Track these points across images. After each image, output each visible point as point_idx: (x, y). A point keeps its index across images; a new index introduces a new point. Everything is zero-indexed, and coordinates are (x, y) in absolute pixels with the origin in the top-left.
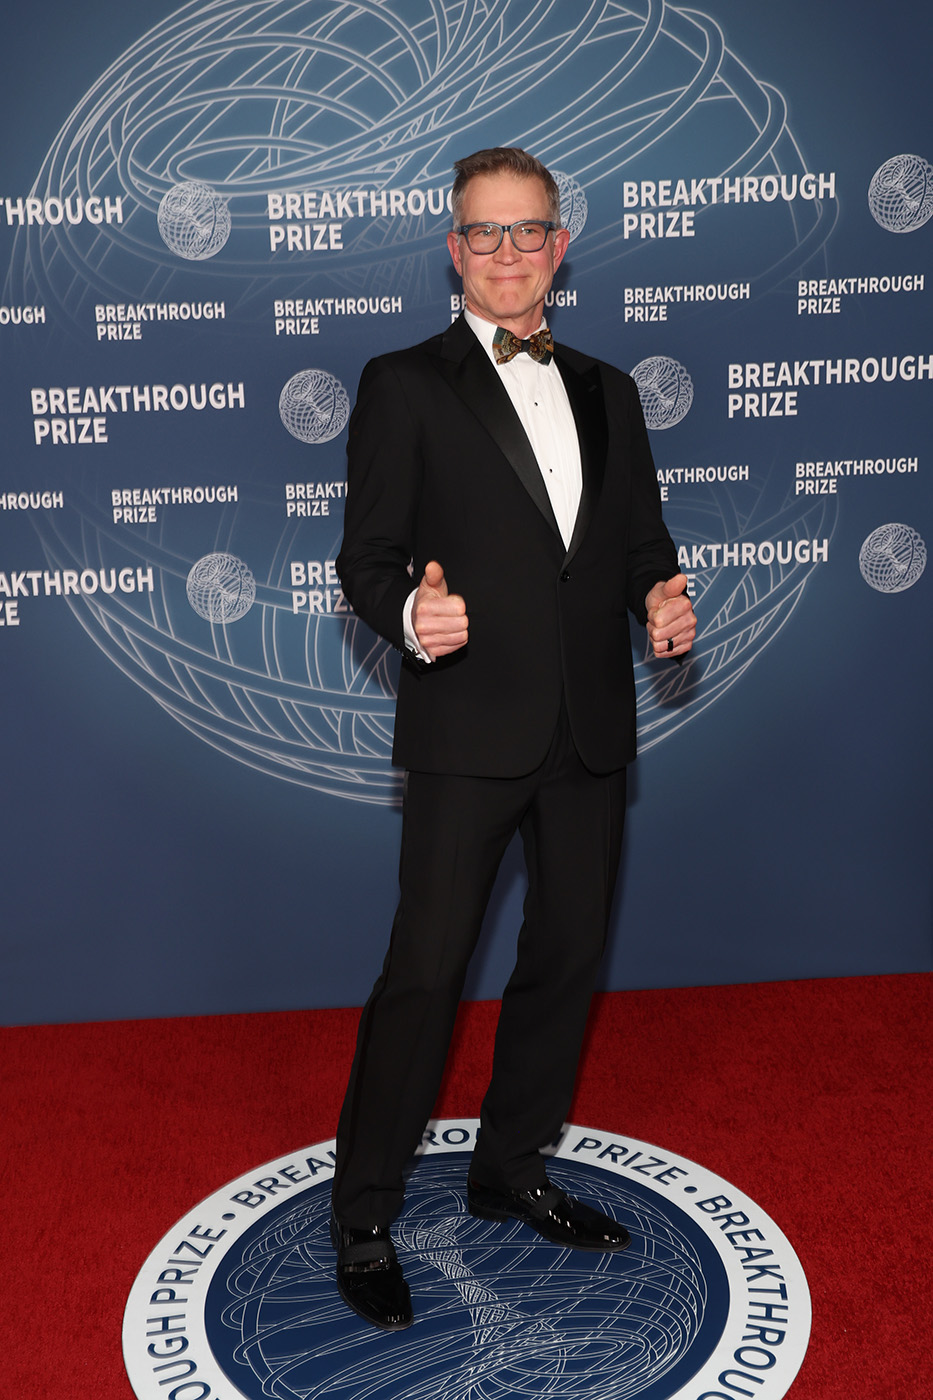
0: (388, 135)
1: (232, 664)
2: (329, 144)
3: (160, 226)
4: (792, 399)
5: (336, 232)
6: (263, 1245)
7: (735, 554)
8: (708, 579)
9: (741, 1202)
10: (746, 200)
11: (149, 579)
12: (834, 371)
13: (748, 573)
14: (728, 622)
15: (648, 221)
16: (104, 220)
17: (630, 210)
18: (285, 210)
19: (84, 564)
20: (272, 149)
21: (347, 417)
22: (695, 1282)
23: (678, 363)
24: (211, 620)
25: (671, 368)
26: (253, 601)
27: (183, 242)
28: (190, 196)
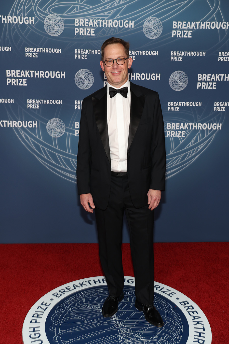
0: (109, 4)
1: (58, 149)
2: (92, 6)
3: (44, 26)
4: (215, 84)
5: (93, 31)
6: (61, 308)
7: (196, 126)
8: (188, 133)
9: (192, 303)
10: (206, 28)
11: (36, 124)
12: (227, 77)
13: (199, 132)
14: (193, 145)
15: (179, 33)
16: (29, 23)
17: (174, 29)
18: (79, 24)
19: (19, 119)
20: (77, 6)
21: (93, 82)
22: (179, 325)
23: (184, 73)
24: (53, 136)
25: (182, 74)
26: (64, 132)
27: (51, 31)
28: (53, 18)
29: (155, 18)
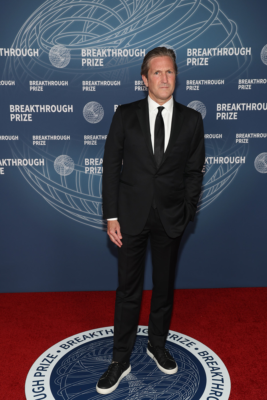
0: (118, 33)
1: (67, 188)
2: (100, 35)
3: (50, 57)
4: (236, 114)
5: (102, 61)
6: (68, 360)
7: (217, 160)
8: (209, 167)
9: (212, 353)
10: (224, 55)
11: (43, 162)
12: (249, 107)
13: (221, 166)
14: (214, 180)
15: (194, 60)
16: (33, 55)
17: (189, 57)
18: (87, 54)
19: (24, 157)
20: (83, 36)
21: (103, 116)
23: (202, 103)
24: (61, 175)
25: (200, 104)
26: (73, 169)
27: (56, 63)
28: (59, 49)
29: (168, 45)
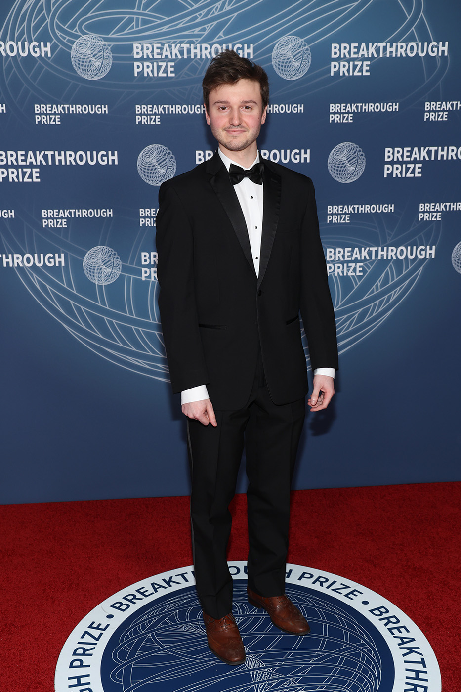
0: (201, 12)
1: (108, 308)
2: (168, 17)
3: (72, 59)
4: (419, 168)
5: (172, 67)
6: (130, 633)
7: (385, 253)
8: (370, 266)
10: (399, 56)
11: (62, 260)
12: (442, 153)
13: (391, 263)
14: (380, 290)
15: (344, 66)
16: (40, 55)
17: (335, 60)
18: (143, 53)
19: (26, 251)
20: (136, 18)
21: (175, 171)
22: (374, 656)
23: (358, 146)
24: (96, 283)
25: (354, 149)
26: (120, 273)
27: (85, 70)
28: (90, 43)
29: (295, 37)
